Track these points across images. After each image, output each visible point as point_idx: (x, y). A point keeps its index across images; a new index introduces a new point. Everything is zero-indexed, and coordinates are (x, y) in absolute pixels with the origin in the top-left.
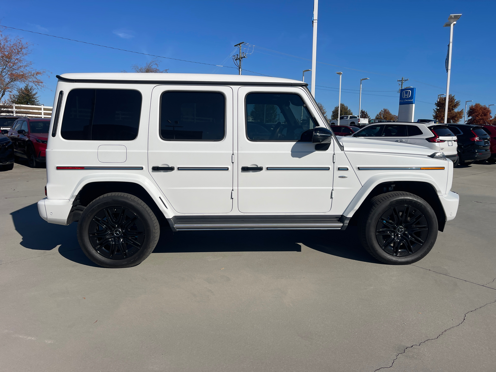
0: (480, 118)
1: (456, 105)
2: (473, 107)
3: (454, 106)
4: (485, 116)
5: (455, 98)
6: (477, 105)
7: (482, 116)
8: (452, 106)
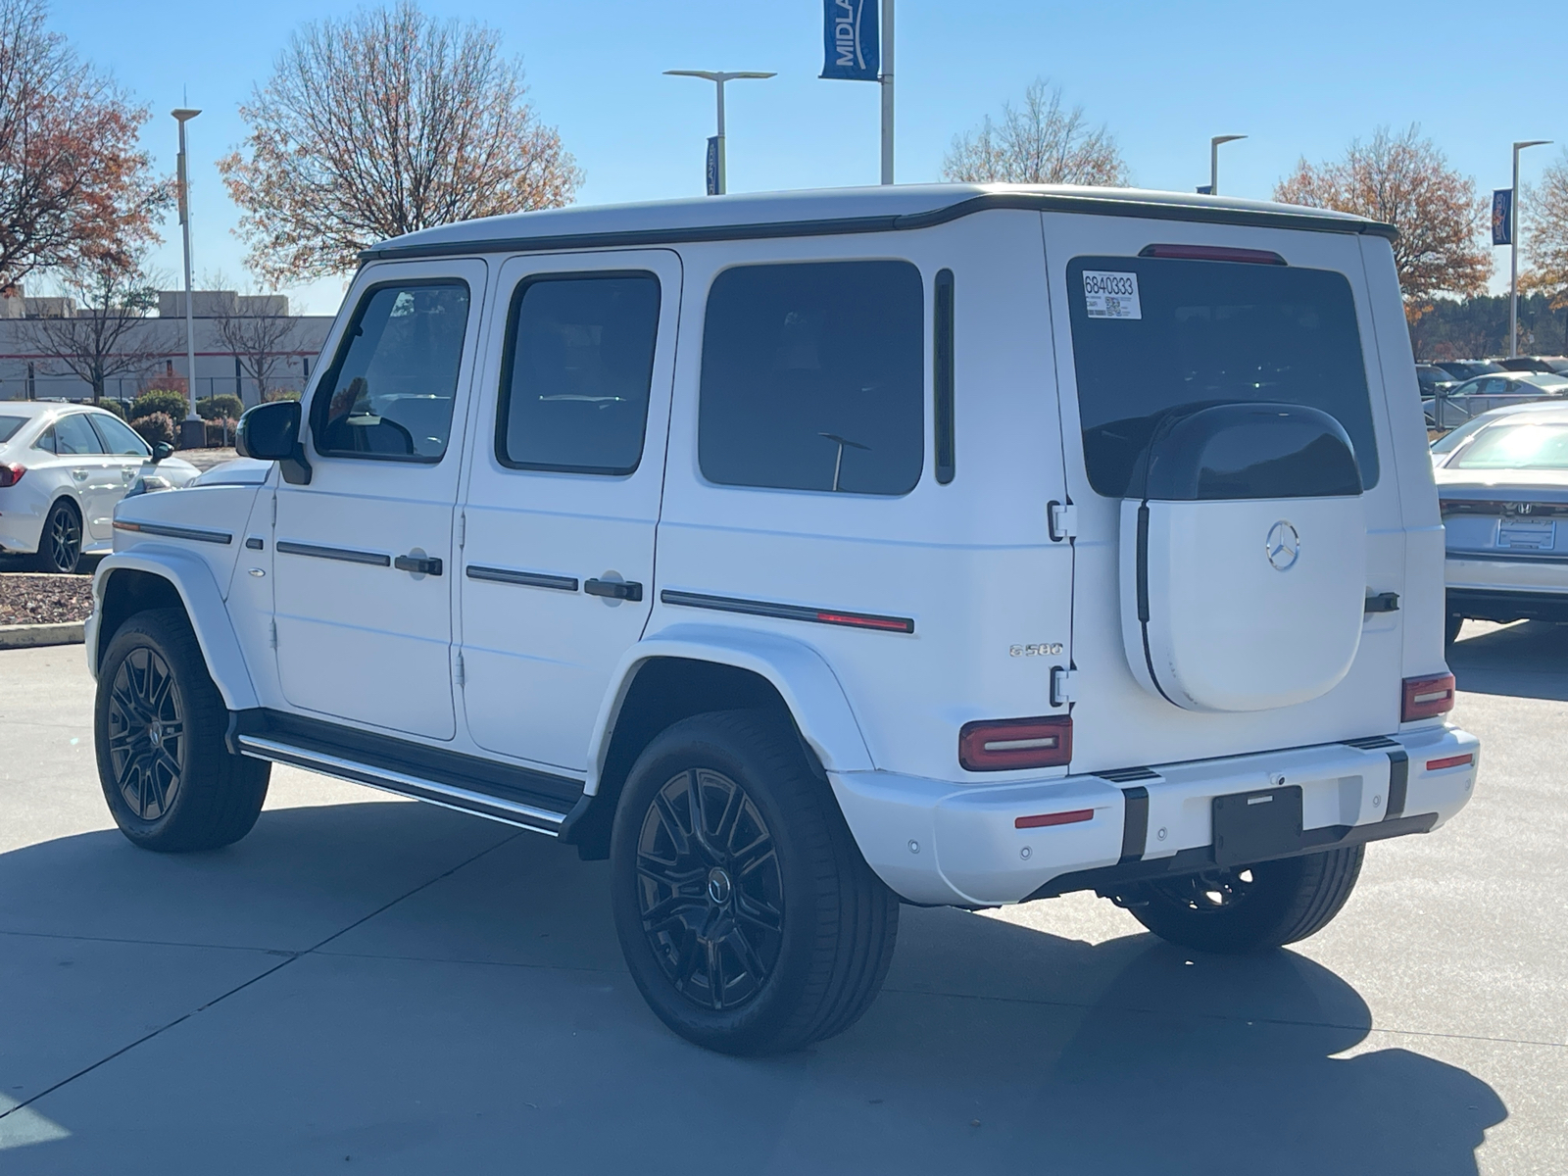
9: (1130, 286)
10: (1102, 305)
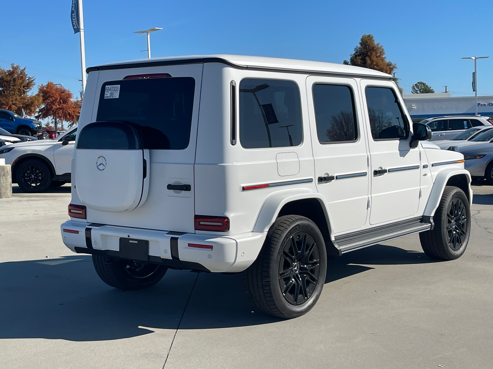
0: (58, 106)
1: (28, 84)
2: (43, 87)
3: (27, 86)
4: (65, 104)
5: (26, 72)
6: (50, 85)
7: (61, 103)
8: (24, 87)
9: (118, 89)
10: (109, 95)
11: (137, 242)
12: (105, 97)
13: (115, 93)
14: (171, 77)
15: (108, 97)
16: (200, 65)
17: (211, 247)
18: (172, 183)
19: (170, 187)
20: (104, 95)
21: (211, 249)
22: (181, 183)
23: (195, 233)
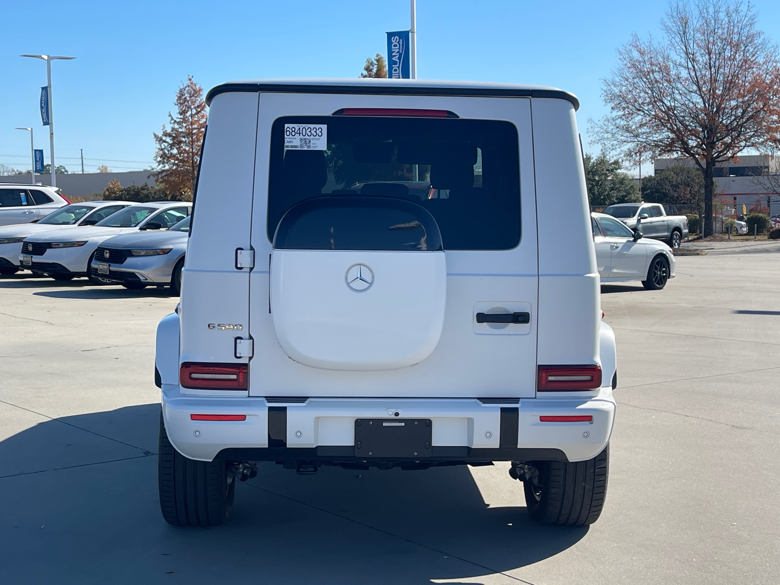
11: (403, 424)
12: (287, 147)
13: (313, 139)
14: (459, 117)
15: (296, 147)
16: (524, 102)
17: (589, 419)
18: (485, 309)
19: (482, 318)
20: (284, 143)
21: (588, 422)
22: (509, 312)
23: (535, 398)
